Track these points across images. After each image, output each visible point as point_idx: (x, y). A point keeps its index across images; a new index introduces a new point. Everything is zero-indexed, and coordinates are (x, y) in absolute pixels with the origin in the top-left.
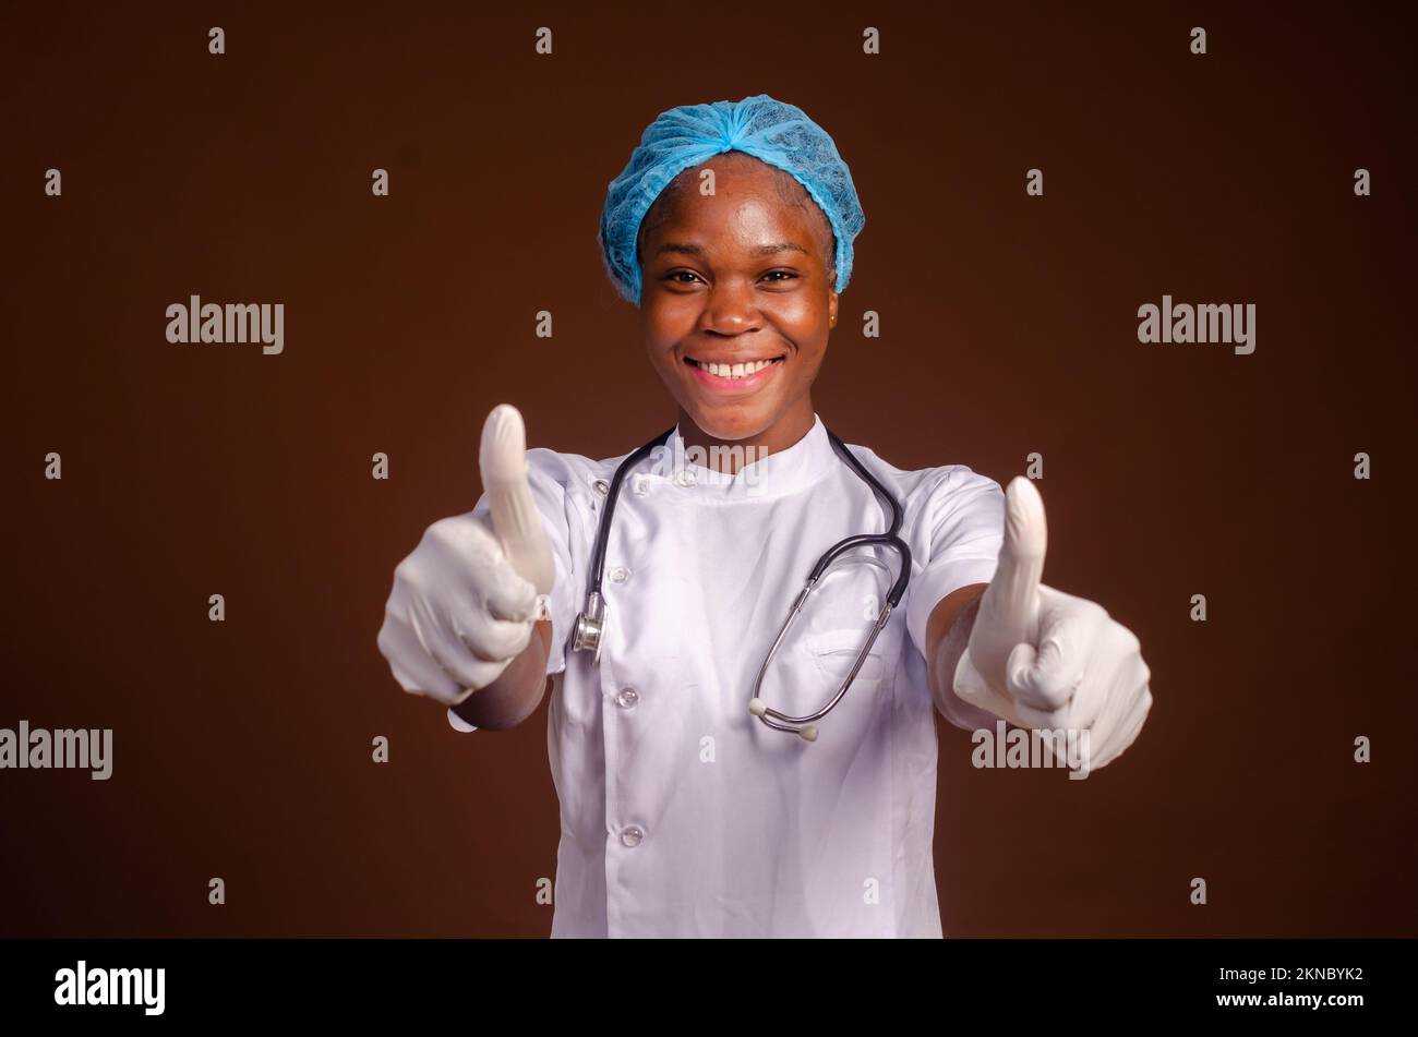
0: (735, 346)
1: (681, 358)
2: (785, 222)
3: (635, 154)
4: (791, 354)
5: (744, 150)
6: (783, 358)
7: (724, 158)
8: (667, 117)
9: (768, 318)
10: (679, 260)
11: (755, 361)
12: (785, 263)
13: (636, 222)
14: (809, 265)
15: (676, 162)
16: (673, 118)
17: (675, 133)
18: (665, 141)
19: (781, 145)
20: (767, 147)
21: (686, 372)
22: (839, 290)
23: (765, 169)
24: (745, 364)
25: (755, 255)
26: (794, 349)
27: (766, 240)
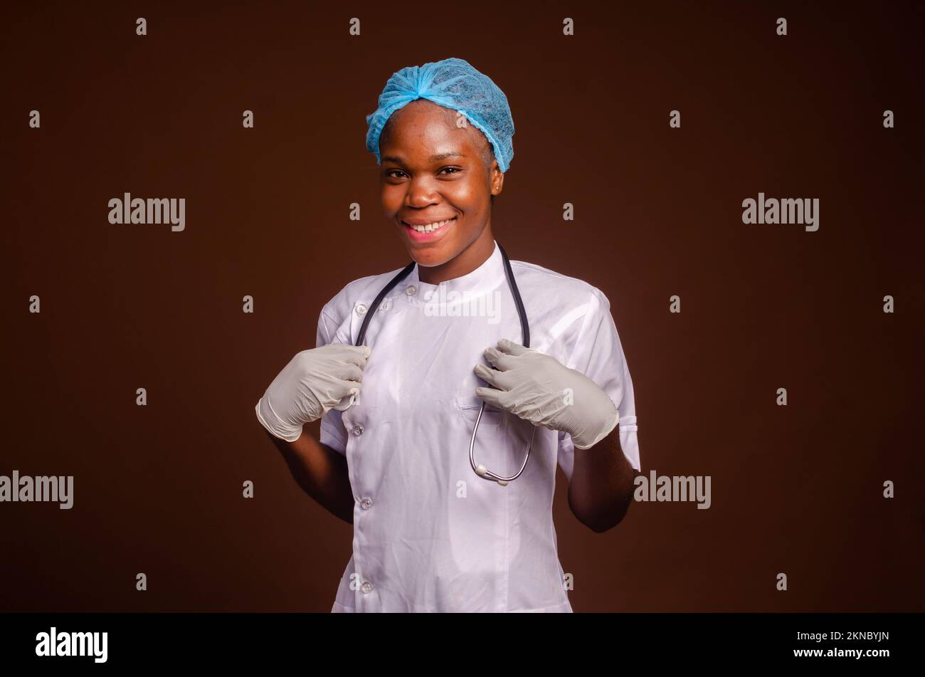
0: (425, 214)
1: (400, 222)
4: (460, 216)
5: (427, 98)
6: (455, 219)
12: (454, 163)
14: (469, 163)
19: (449, 93)
20: (441, 95)
21: (403, 228)
23: (438, 109)
24: (432, 224)
25: (432, 160)
26: (461, 213)
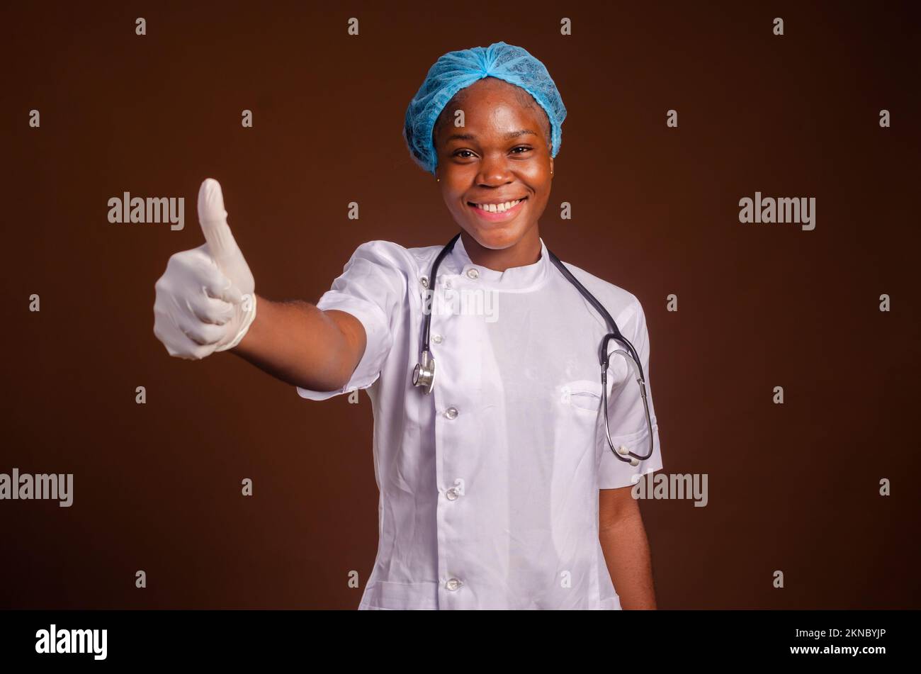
0: (499, 193)
1: (465, 203)
2: (522, 117)
3: (426, 83)
4: (531, 196)
5: (495, 76)
6: (526, 198)
7: (483, 82)
8: (445, 59)
9: (517, 175)
10: (461, 144)
11: (510, 201)
12: (525, 142)
13: (432, 123)
14: (538, 142)
15: (455, 86)
16: (449, 59)
17: (452, 68)
18: (446, 73)
19: (517, 72)
20: (508, 73)
21: (469, 210)
22: (554, 156)
23: (508, 86)
24: (504, 203)
25: (507, 138)
26: (533, 193)
27: (512, 128)
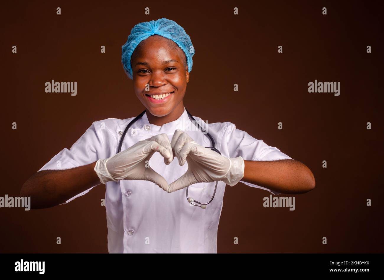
0: (160, 90)
1: (145, 95)
2: (171, 54)
3: (129, 37)
4: (176, 91)
5: (158, 34)
6: (174, 92)
7: (152, 37)
8: (137, 26)
9: (169, 81)
10: (142, 67)
11: (165, 93)
12: (172, 65)
13: (130, 57)
14: (179, 65)
15: (139, 39)
16: (138, 26)
17: (139, 30)
18: (136, 33)
19: (169, 32)
20: (165, 33)
21: (146, 98)
22: (189, 71)
23: (164, 39)
24: (163, 94)
25: (163, 64)
26: (176, 89)
27: (167, 58)
